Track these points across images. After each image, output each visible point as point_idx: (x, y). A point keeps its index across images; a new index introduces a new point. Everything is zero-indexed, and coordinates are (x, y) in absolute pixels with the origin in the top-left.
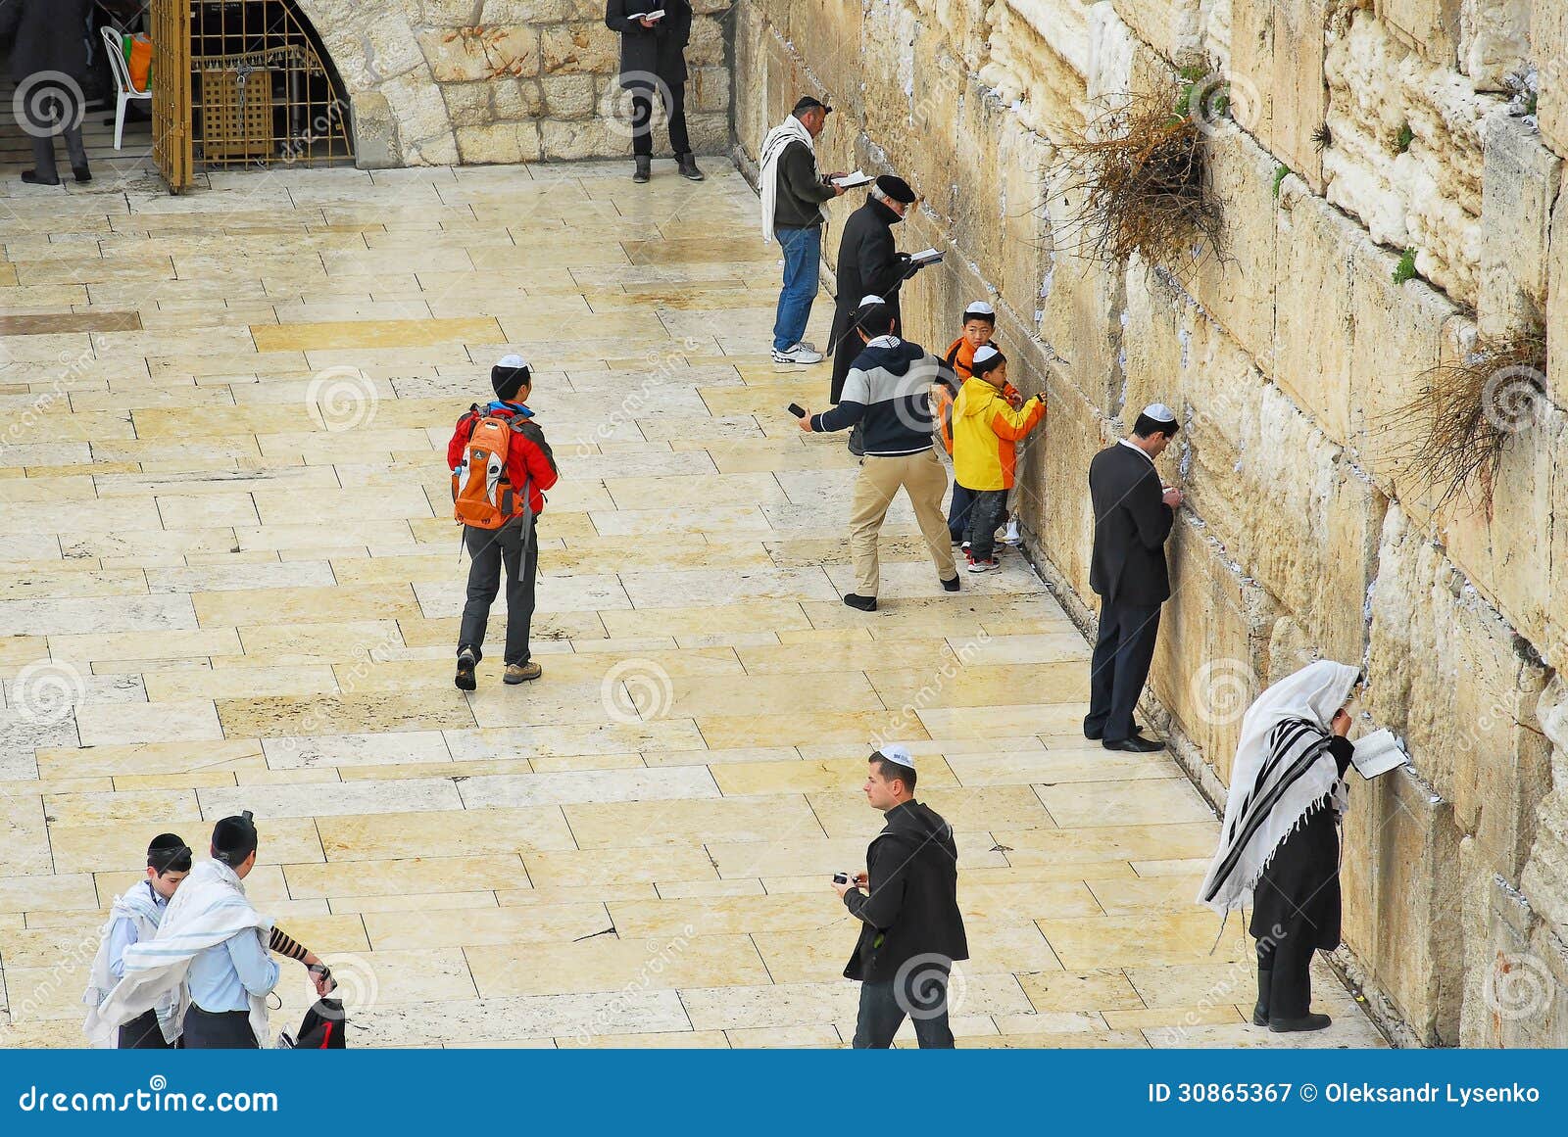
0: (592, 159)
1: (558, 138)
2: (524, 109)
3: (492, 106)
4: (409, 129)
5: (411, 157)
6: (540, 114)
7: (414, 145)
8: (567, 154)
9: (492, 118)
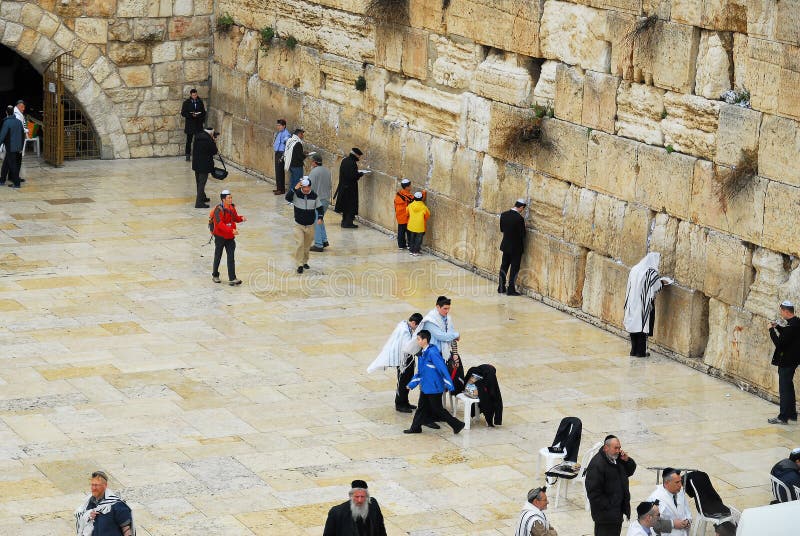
0: (168, 156)
1: (158, 150)
2: (149, 142)
3: (140, 141)
4: (117, 148)
5: (117, 156)
6: (153, 143)
7: (118, 152)
8: (160, 155)
9: (140, 144)
